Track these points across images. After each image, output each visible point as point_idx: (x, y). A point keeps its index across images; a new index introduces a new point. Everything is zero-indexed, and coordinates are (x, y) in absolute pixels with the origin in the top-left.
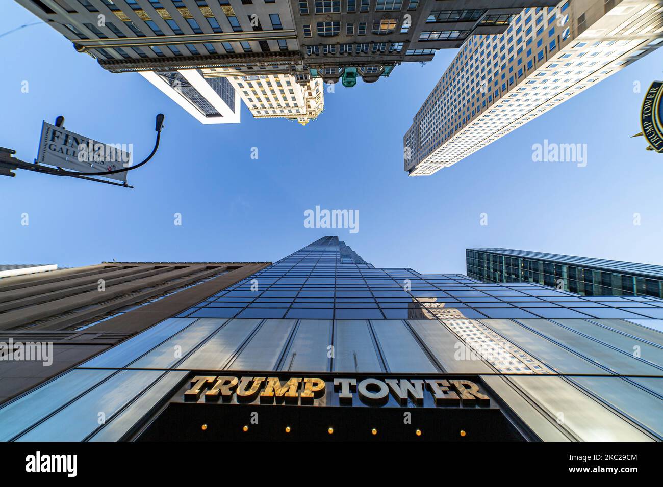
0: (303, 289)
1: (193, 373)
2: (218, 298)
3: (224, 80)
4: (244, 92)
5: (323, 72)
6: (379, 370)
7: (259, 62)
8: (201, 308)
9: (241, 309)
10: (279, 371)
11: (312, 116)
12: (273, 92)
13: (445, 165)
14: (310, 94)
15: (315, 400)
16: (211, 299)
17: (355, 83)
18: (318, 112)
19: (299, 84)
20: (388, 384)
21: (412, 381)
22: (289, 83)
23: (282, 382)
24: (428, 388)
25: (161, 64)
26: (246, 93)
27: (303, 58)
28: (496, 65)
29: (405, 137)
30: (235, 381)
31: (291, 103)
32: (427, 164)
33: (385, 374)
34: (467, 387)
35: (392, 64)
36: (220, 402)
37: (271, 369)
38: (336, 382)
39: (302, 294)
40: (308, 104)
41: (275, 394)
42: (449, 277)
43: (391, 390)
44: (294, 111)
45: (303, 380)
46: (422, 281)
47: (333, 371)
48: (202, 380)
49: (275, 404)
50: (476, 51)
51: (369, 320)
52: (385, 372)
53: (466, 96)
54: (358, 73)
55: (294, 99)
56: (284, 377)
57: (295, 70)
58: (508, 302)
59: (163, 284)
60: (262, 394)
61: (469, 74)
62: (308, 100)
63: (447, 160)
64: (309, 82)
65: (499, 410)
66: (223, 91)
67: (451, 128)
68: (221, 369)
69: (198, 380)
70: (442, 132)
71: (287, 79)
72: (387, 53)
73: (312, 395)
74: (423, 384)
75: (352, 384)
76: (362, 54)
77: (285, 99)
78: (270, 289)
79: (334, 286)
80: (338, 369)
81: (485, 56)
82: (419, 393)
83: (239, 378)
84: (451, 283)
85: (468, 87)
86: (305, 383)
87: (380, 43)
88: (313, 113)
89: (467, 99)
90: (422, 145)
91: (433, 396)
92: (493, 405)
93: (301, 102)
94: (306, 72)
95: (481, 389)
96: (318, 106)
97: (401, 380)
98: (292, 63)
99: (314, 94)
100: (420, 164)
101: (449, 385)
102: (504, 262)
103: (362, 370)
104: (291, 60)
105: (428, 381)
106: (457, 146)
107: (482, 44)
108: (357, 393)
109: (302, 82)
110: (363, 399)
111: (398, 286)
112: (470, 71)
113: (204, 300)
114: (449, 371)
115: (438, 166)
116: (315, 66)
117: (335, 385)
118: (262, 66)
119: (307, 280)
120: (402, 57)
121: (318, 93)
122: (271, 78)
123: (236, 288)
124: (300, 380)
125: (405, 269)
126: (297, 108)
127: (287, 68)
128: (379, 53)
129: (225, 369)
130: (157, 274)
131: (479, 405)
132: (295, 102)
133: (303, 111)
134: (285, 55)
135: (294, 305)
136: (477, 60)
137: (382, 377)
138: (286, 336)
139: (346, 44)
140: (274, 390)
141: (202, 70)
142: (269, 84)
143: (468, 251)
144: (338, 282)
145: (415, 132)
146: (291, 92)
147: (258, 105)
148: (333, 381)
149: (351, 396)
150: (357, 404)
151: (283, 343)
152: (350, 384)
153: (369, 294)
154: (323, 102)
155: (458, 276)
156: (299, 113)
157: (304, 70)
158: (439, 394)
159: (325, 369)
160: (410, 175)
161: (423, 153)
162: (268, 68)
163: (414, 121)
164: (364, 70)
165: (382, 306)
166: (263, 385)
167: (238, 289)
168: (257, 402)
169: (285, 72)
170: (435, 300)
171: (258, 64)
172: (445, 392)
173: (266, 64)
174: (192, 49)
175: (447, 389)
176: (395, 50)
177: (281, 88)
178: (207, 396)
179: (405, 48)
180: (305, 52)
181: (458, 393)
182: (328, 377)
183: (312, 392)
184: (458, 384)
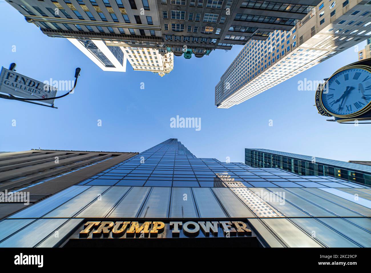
0: (156, 169)
1: (86, 220)
2: (105, 173)
3: (118, 48)
4: (129, 55)
5: (174, 49)
6: (195, 216)
7: (139, 40)
8: (94, 179)
9: (119, 180)
10: (139, 217)
11: (167, 72)
12: (145, 57)
13: (236, 103)
14: (166, 60)
15: (158, 235)
16: (101, 174)
17: (191, 57)
18: (170, 70)
19: (160, 54)
20: (199, 224)
21: (213, 222)
22: (155, 53)
23: (140, 224)
24: (220, 226)
25: (81, 35)
26: (130, 56)
27: (163, 41)
28: (262, 55)
29: (216, 87)
30: (112, 224)
31: (156, 64)
32: (227, 102)
33: (198, 219)
34: (241, 225)
35: (210, 49)
36: (102, 237)
37: (134, 216)
38: (171, 223)
39: (155, 172)
40: (165, 65)
41: (135, 231)
42: (235, 164)
43: (201, 228)
44: (157, 69)
46: (221, 166)
47: (170, 217)
48: (92, 224)
49: (135, 237)
50: (253, 47)
51: (191, 187)
52: (198, 217)
53: (247, 69)
54: (193, 52)
55: (157, 62)
56: (141, 221)
57: (159, 47)
58: (264, 178)
59: (71, 164)
60: (128, 232)
61: (249, 58)
62: (165, 63)
63: (237, 101)
64: (166, 54)
65: (256, 237)
66: (117, 53)
67: (240, 84)
68: (104, 217)
69: (89, 224)
70: (235, 86)
71: (154, 51)
72: (208, 43)
74: (218, 224)
75: (180, 225)
76: (195, 42)
77: (152, 61)
78: (137, 169)
79: (173, 168)
80: (172, 216)
81: (257, 50)
82: (215, 229)
83: (115, 222)
84: (236, 167)
85: (248, 64)
86: (153, 224)
87: (205, 38)
88: (167, 70)
89: (248, 70)
90: (224, 92)
91: (223, 231)
92: (254, 235)
93: (161, 64)
94: (164, 48)
95: (248, 226)
96: (170, 67)
97: (207, 222)
98: (157, 43)
99: (168, 60)
100: (223, 102)
101: (232, 224)
102: (264, 156)
103: (185, 217)
104: (157, 41)
105: (221, 222)
106: (244, 93)
107: (256, 44)
108: (183, 230)
109: (162, 53)
110: (186, 233)
111: (208, 168)
112: (250, 57)
113: (96, 175)
114: (232, 217)
115: (232, 104)
116: (170, 46)
117: (170, 226)
118: (140, 43)
119: (158, 163)
120: (215, 46)
121: (171, 60)
122: (145, 49)
123: (117, 167)
124: (151, 222)
125: (213, 159)
126: (158, 67)
127: (154, 45)
128: (204, 43)
129: (107, 217)
130: (67, 158)
131: (247, 235)
132: (157, 64)
133: (162, 69)
134: (153, 38)
135: (150, 178)
136: (253, 51)
137: (196, 220)
138: (144, 197)
139: (187, 37)
140: (135, 229)
141: (105, 41)
142: (144, 53)
143: (246, 150)
144: (175, 165)
145: (221, 85)
146: (156, 58)
147: (137, 63)
148: (169, 223)
149: (179, 231)
150: (182, 236)
151: (142, 201)
152: (179, 224)
153: (192, 173)
154: (173, 65)
155: (240, 163)
156: (159, 70)
157: (164, 47)
158: (226, 230)
159: (165, 216)
160: (218, 107)
161: (225, 96)
162: (143, 44)
163: (221, 79)
164: (196, 51)
165: (199, 179)
166: (129, 226)
167: (117, 168)
168: (125, 237)
169: (153, 48)
171: (138, 42)
172: (229, 228)
173: (142, 42)
174: (100, 29)
175: (230, 226)
176: (213, 42)
177: (150, 55)
178: (94, 234)
179: (218, 42)
180: (164, 38)
181: (236, 229)
182: (166, 221)
183: (157, 230)
184: (236, 223)
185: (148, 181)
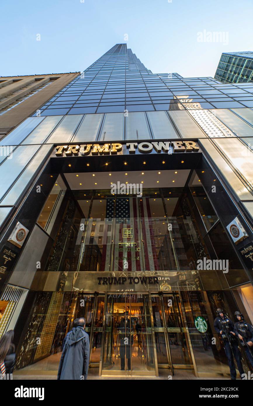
0: (105, 93)
1: (55, 145)
2: (52, 102)
6: (149, 138)
8: (44, 110)
9: (69, 109)
10: (98, 141)
15: (118, 153)
16: (48, 104)
20: (153, 144)
21: (165, 142)
23: (101, 146)
24: (172, 145)
30: (77, 147)
33: (151, 140)
34: (191, 144)
36: (73, 156)
37: (94, 140)
38: (128, 144)
39: (105, 97)
41: (98, 151)
42: (201, 80)
43: (154, 147)
45: (111, 144)
47: (126, 140)
48: (61, 148)
49: (99, 155)
51: (146, 111)
52: (152, 139)
56: (102, 144)
58: (232, 97)
59: (12, 94)
60: (92, 151)
65: (202, 153)
68: (69, 142)
69: (59, 148)
73: (116, 151)
74: (170, 144)
75: (135, 145)
79: (124, 89)
80: (128, 139)
82: (167, 148)
83: (79, 145)
86: (112, 146)
91: (173, 148)
92: (200, 151)
95: (197, 145)
97: (160, 142)
101: (182, 144)
102: (245, 65)
103: (140, 139)
105: (172, 142)
108: (138, 148)
110: (140, 151)
113: (44, 104)
114: (184, 137)
117: (127, 146)
119: (107, 85)
124: (110, 144)
125: (174, 74)
129: (71, 142)
131: (193, 152)
135: (101, 104)
137: (150, 141)
138: (99, 124)
140: (97, 150)
143: (223, 55)
144: (127, 86)
148: (126, 144)
149: (135, 150)
150: (138, 153)
151: (98, 127)
152: (134, 145)
153: (147, 95)
158: (176, 147)
159: (122, 139)
165: (154, 102)
166: (92, 148)
167: (63, 95)
168: (91, 155)
170: (187, 97)
172: (179, 147)
178: (67, 154)
181: (186, 147)
182: (123, 143)
183: (116, 149)
184: (187, 143)
185: (99, 107)
